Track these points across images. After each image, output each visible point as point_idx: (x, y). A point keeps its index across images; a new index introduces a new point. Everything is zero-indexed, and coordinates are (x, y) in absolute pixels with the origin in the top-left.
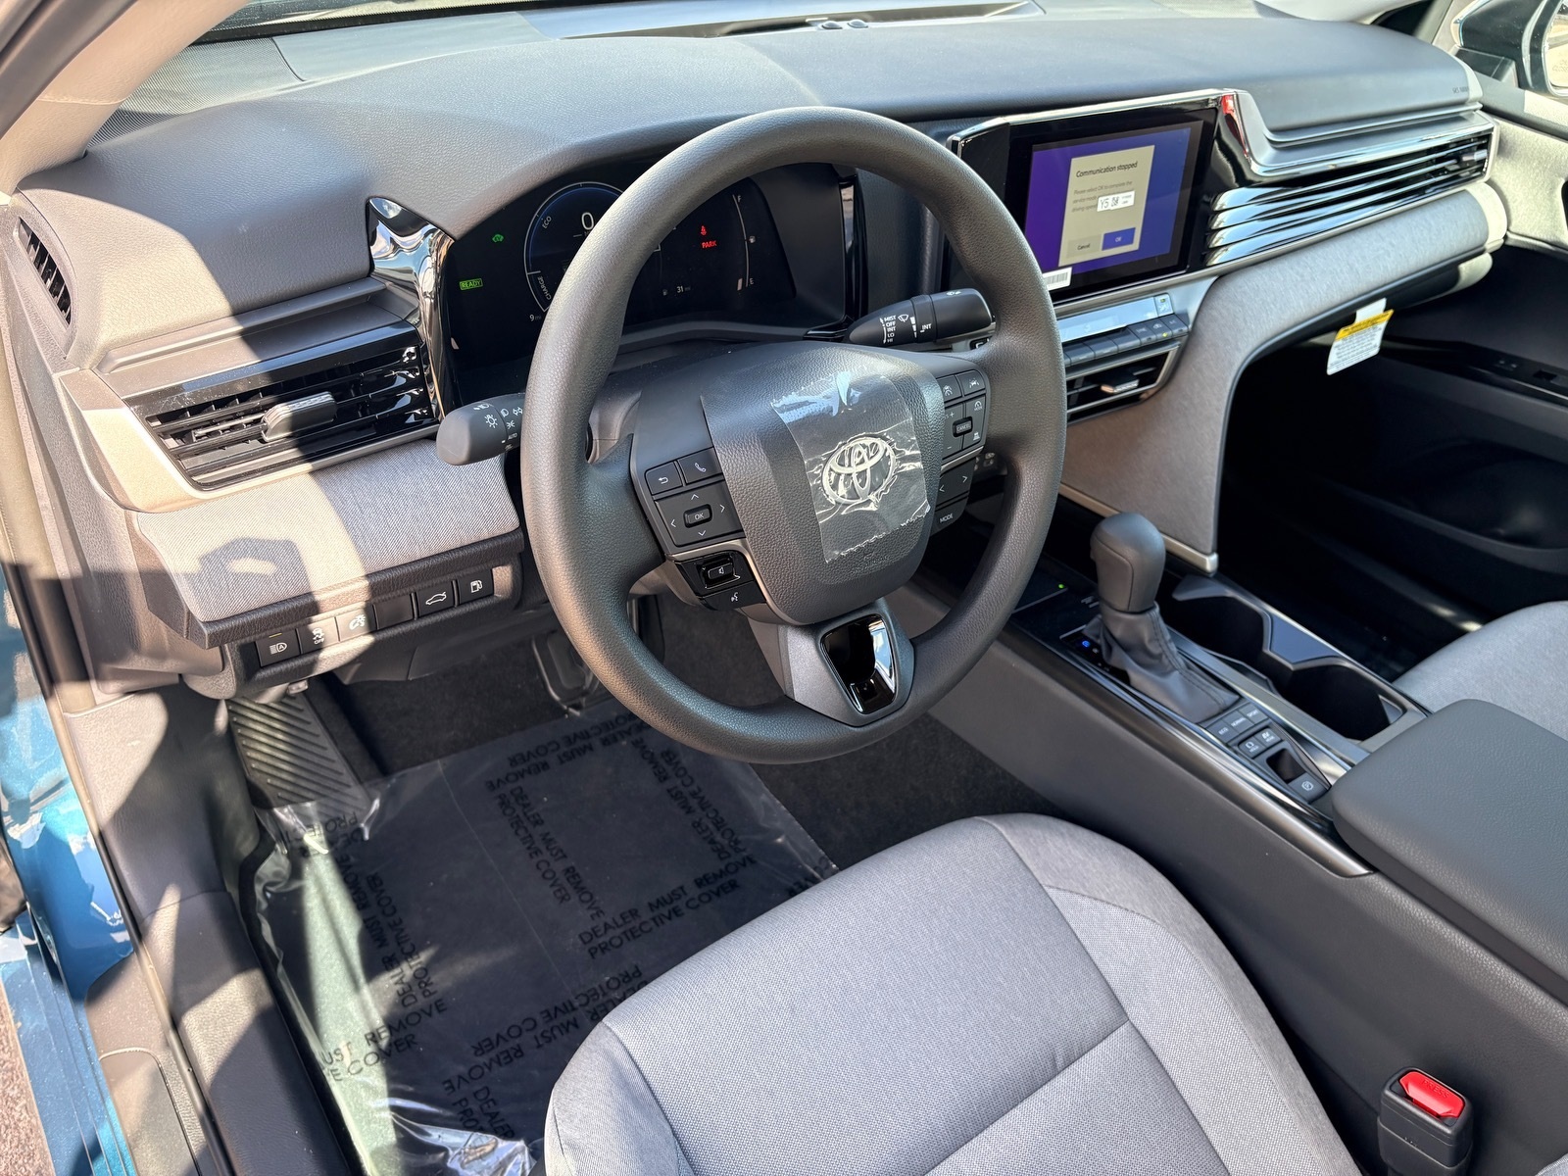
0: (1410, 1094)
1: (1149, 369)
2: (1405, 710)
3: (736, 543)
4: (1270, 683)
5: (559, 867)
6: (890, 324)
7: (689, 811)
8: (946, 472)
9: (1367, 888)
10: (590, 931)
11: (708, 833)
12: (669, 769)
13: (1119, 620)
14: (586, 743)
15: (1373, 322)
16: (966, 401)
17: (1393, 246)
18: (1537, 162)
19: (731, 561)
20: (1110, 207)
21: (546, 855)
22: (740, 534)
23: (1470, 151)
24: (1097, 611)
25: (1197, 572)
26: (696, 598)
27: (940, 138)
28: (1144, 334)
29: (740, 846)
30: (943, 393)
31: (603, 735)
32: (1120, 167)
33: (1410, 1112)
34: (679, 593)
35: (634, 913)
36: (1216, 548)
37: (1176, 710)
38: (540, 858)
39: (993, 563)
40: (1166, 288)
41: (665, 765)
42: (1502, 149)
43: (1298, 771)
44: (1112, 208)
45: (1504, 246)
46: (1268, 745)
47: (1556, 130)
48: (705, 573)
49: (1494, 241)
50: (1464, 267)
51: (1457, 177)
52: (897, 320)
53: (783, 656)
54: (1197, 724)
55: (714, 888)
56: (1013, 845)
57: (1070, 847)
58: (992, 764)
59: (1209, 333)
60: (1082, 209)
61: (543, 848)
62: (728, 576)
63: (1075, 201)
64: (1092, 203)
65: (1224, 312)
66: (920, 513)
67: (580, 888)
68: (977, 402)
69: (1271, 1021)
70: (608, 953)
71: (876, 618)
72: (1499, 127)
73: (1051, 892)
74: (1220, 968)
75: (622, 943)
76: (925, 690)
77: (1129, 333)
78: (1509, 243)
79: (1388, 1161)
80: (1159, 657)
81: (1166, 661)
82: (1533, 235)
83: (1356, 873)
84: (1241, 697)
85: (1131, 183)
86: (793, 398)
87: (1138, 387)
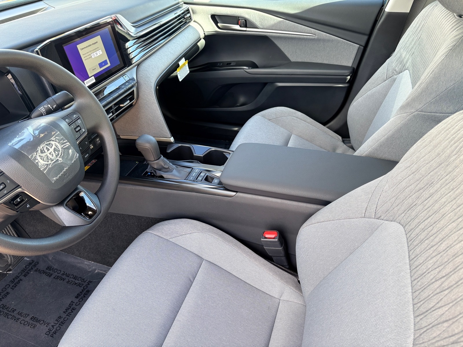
0: (266, 237)
1: (131, 96)
2: (230, 154)
3: (19, 190)
4: (198, 162)
5: (28, 319)
6: (43, 109)
7: (64, 280)
8: (80, 143)
9: (237, 197)
10: (48, 331)
11: (73, 282)
12: (51, 272)
13: (154, 163)
14: (19, 279)
15: (184, 65)
16: (75, 122)
17: (178, 44)
18: (202, 13)
19: (21, 196)
20: (96, 56)
21: (22, 318)
22: (19, 187)
23: (186, 15)
24: (148, 164)
25: (170, 144)
26: (15, 212)
27: (32, 52)
28: (124, 87)
29: (85, 280)
30: (66, 122)
31: (23, 274)
32: (93, 44)
33: (268, 241)
34: (9, 213)
35: (60, 317)
36: (171, 135)
37: (179, 179)
38: (20, 320)
39: (108, 162)
40: (124, 73)
41: (49, 271)
42: (193, 13)
43: (213, 179)
44: (97, 56)
45: (205, 36)
46: (203, 176)
47: (202, 4)
48: (13, 203)
49: (202, 36)
50: (198, 44)
51: (186, 22)
52: (44, 107)
53: (56, 216)
54: (185, 180)
55: (82, 296)
56: (156, 234)
57: (170, 226)
58: (142, 217)
59: (141, 81)
60: (88, 59)
61: (20, 317)
62: (22, 201)
63: (84, 57)
64: (90, 56)
65: (143, 74)
66: (76, 157)
67: (38, 321)
68: (78, 121)
69: (234, 239)
70: (57, 333)
71: (80, 192)
72: (190, 7)
73: (170, 240)
74: (218, 234)
75: (60, 328)
76: (105, 205)
77: (120, 89)
78: (206, 35)
79: (270, 255)
80: (168, 168)
81: (170, 168)
82: (210, 31)
83: (234, 195)
84: (192, 168)
85: (98, 48)
86: (16, 140)
87: (130, 102)
